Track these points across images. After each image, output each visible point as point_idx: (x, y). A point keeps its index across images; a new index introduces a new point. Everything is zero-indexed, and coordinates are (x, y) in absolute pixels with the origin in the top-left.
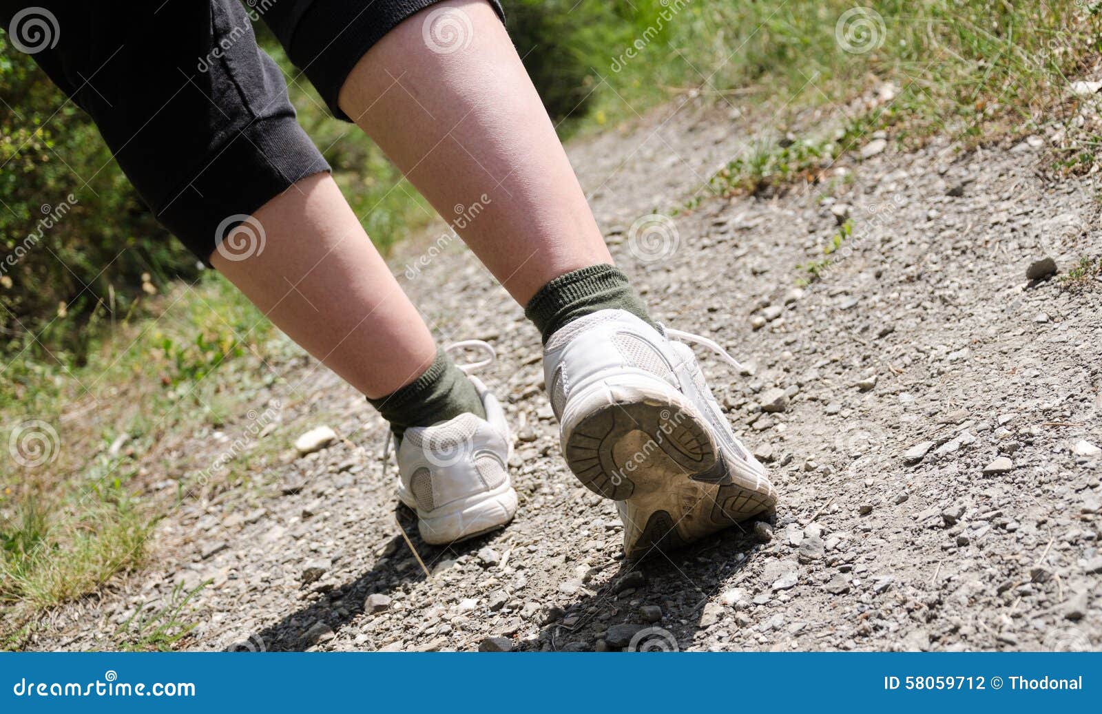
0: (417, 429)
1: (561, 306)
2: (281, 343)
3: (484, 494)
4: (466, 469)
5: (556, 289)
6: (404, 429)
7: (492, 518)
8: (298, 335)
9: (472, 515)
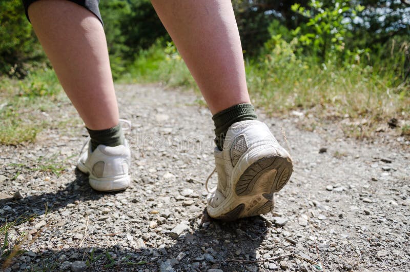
0: (104, 146)
1: (241, 114)
2: (63, 96)
3: (122, 176)
4: (119, 165)
5: (241, 108)
6: (98, 145)
7: (124, 185)
8: (70, 95)
9: (116, 183)
